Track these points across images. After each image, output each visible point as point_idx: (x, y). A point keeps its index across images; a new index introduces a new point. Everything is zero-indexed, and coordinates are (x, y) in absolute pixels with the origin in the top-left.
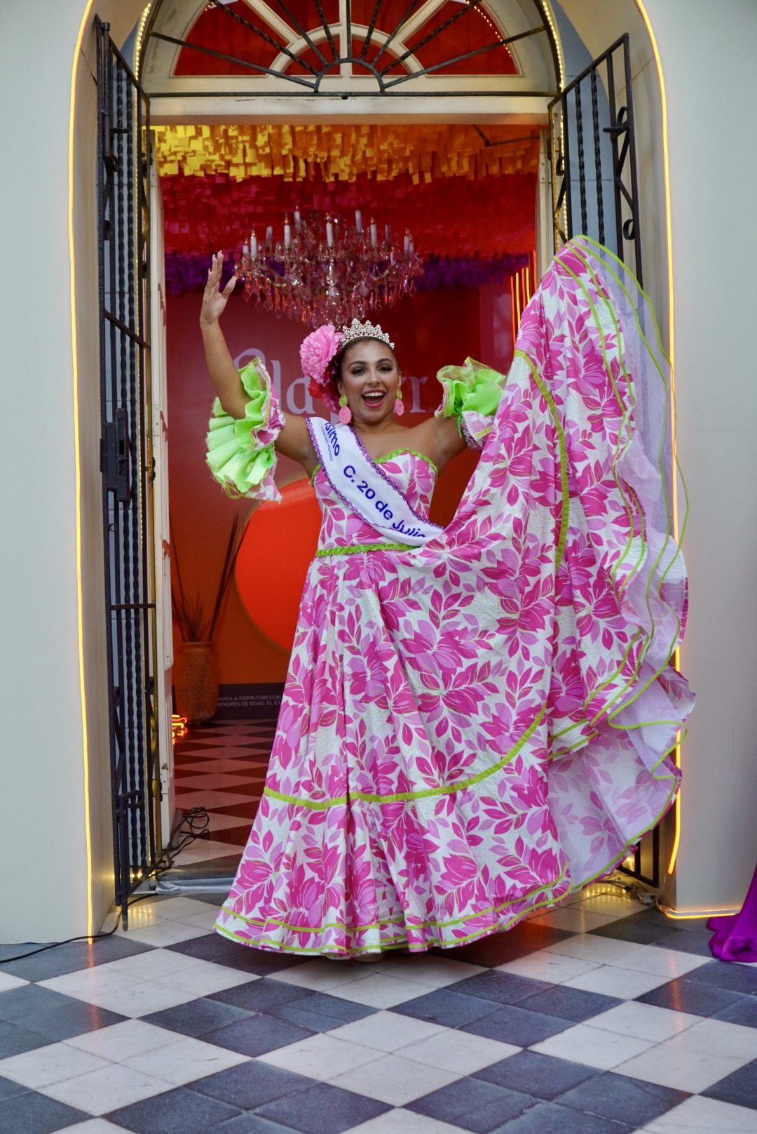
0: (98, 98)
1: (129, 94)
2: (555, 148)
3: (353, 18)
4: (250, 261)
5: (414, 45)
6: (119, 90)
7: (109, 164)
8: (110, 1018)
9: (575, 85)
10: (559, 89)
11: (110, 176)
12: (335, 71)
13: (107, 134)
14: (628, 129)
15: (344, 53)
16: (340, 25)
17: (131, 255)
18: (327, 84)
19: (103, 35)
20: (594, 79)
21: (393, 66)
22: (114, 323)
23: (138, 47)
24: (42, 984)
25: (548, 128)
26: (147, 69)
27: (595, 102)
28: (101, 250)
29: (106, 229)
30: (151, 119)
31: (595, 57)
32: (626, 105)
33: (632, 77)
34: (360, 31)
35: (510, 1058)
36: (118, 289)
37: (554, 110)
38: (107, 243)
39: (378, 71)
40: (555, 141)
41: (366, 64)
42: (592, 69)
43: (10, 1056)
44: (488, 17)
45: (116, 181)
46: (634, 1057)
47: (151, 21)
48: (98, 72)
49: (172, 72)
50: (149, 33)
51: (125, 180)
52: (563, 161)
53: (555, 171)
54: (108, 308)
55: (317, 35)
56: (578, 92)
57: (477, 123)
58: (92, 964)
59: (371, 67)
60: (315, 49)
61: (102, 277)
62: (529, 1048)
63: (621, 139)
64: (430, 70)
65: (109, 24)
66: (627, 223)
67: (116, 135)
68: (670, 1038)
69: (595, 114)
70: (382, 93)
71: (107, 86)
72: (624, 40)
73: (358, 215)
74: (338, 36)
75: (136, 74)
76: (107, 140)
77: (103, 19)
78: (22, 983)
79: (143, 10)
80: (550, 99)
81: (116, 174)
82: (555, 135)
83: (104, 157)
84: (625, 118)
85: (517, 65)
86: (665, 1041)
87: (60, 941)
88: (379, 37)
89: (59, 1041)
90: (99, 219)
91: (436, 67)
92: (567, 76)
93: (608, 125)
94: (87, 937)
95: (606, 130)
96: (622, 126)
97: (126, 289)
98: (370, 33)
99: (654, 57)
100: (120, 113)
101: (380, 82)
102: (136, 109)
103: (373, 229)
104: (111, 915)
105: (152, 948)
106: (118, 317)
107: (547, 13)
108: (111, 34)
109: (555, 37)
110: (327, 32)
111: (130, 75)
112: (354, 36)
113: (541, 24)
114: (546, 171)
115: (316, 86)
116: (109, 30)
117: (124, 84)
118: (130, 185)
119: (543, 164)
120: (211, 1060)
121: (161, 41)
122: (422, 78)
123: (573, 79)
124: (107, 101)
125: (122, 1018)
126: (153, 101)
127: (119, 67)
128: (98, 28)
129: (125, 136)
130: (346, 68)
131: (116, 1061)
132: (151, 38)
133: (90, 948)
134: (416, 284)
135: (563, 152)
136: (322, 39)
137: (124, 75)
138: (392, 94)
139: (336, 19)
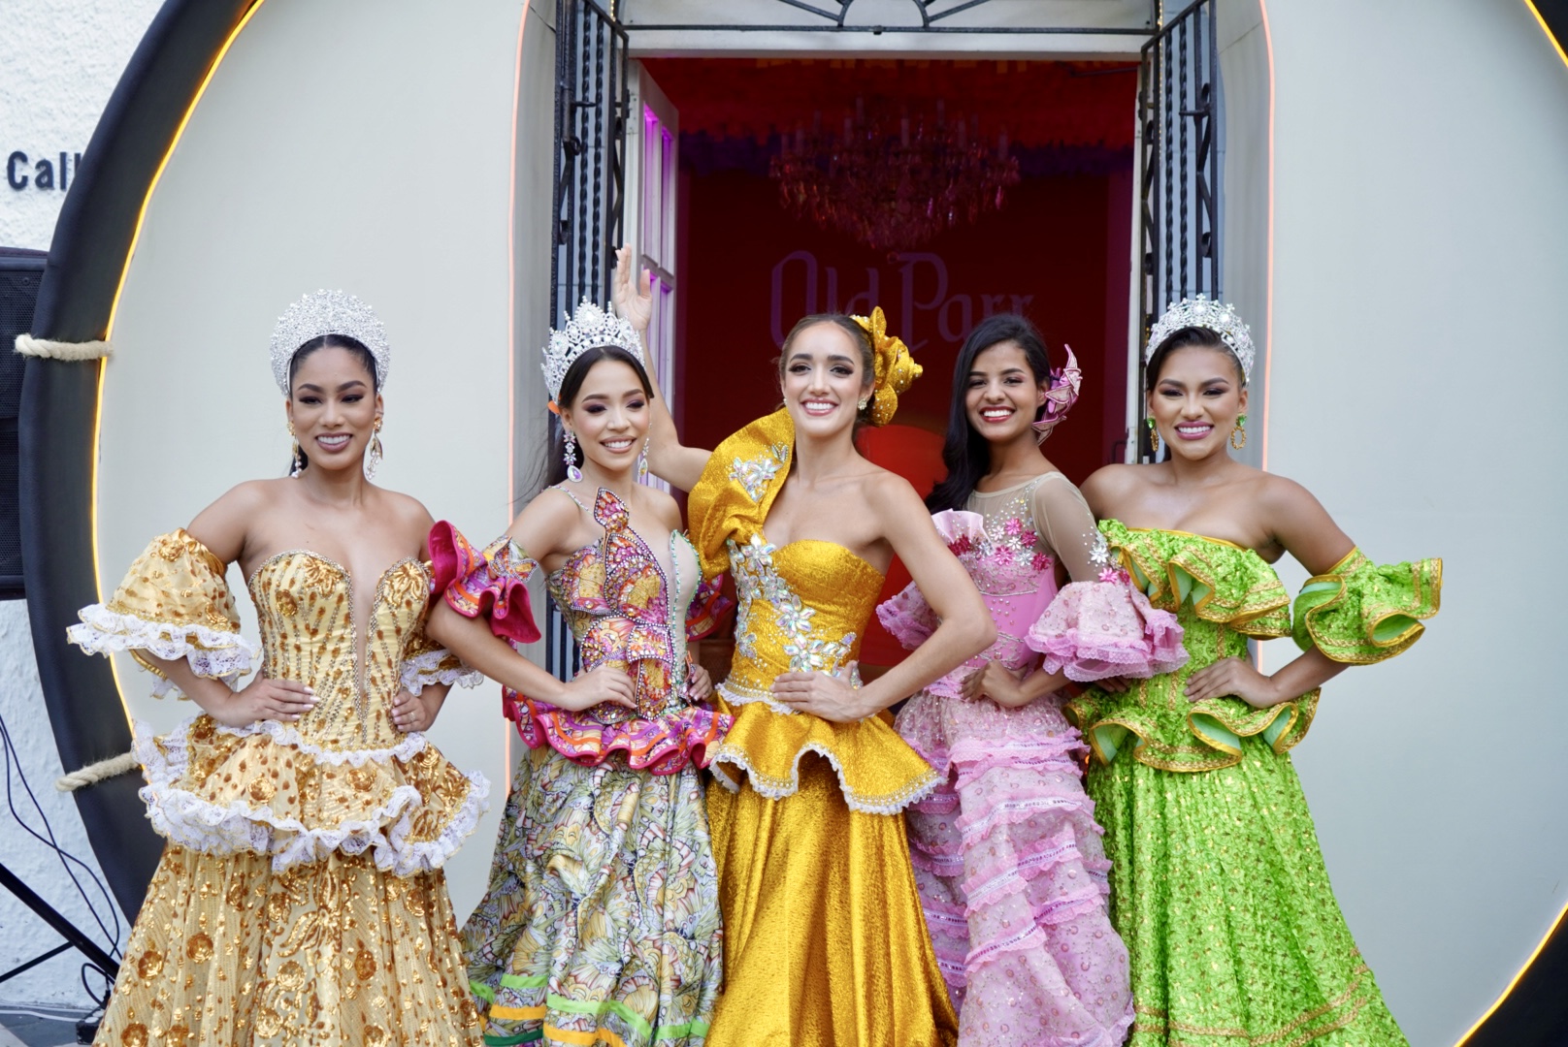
0: (557, 67)
6: (587, 43)
7: (570, 149)
10: (1157, 25)
11: (570, 161)
13: (567, 109)
20: (1183, 33)
29: (562, 231)
38: (563, 249)
42: (1183, 19)
45: (578, 163)
48: (557, 21)
51: (591, 156)
66: (1206, 236)
67: (579, 109)
70: (926, 28)
71: (568, 52)
76: (566, 122)
81: (578, 155)
83: (562, 140)
90: (554, 223)
93: (1194, 107)
99: (1263, 22)
101: (924, 13)
111: (602, 16)
115: (840, 18)
123: (1169, 21)
124: (567, 71)
126: (630, 33)
127: (587, 13)
137: (594, 19)
138: (939, 30)
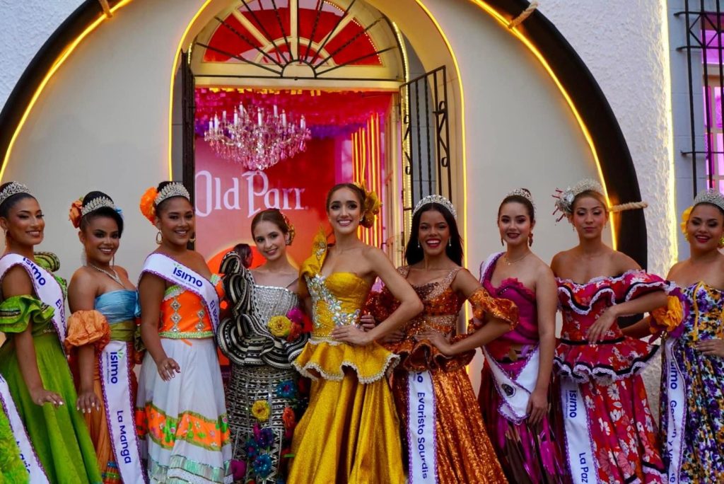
2: (402, 109)
3: (300, 34)
4: (214, 132)
5: (331, 52)
9: (415, 81)
10: (406, 79)
14: (445, 112)
16: (293, 37)
18: (287, 71)
31: (427, 71)
32: (444, 100)
34: (305, 42)
37: (403, 88)
39: (313, 65)
42: (425, 76)
53: (403, 120)
55: (280, 42)
56: (417, 85)
63: (441, 116)
64: (339, 65)
66: (443, 159)
70: (315, 78)
72: (444, 68)
73: (275, 108)
74: (292, 43)
80: (400, 84)
84: (443, 107)
88: (315, 46)
92: (410, 75)
95: (432, 112)
96: (442, 111)
98: (310, 43)
99: (457, 78)
101: (314, 72)
103: (284, 116)
107: (400, 40)
109: (404, 52)
110: (286, 40)
112: (302, 44)
113: (396, 44)
115: (281, 73)
119: (395, 113)
121: (199, 47)
122: (335, 70)
123: (414, 78)
132: (196, 45)
134: (307, 145)
135: (407, 111)
136: (283, 45)
138: (320, 79)
139: (289, 34)
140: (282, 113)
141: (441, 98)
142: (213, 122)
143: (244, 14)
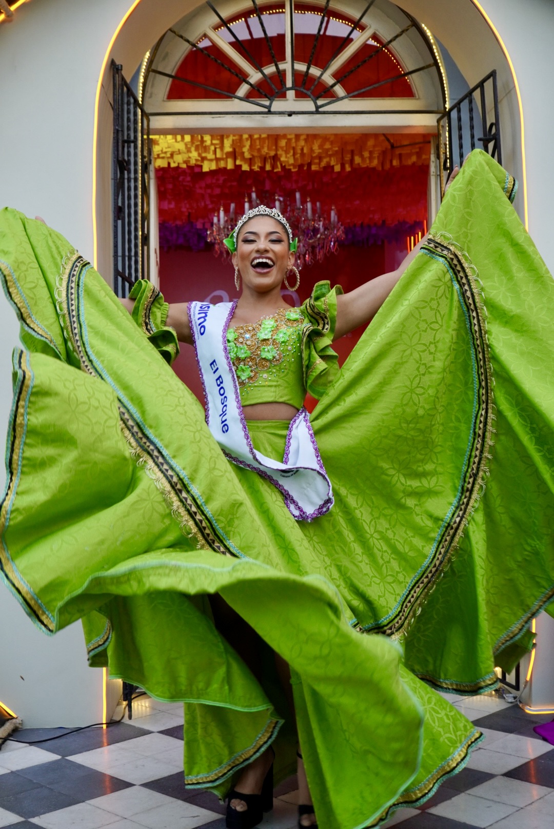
0: (114, 118)
1: (135, 114)
2: (442, 150)
4: (219, 228)
5: (340, 76)
6: (129, 112)
7: (121, 165)
8: (119, 785)
9: (457, 106)
10: (445, 108)
11: (122, 173)
12: (283, 96)
13: (120, 144)
14: (496, 138)
15: (289, 83)
16: (286, 63)
17: (136, 229)
18: (277, 105)
19: (118, 73)
20: (471, 102)
21: (325, 92)
22: (124, 279)
23: (142, 80)
24: (70, 758)
25: (437, 136)
26: (147, 95)
27: (471, 119)
28: (116, 227)
29: (119, 212)
30: (151, 131)
31: (472, 86)
32: (494, 121)
33: (499, 101)
34: (301, 67)
35: (412, 817)
36: (127, 254)
37: (442, 123)
38: (120, 222)
39: (314, 95)
40: (442, 146)
41: (305, 91)
42: (469, 95)
43: (48, 812)
44: (393, 56)
45: (126, 176)
46: (503, 819)
47: (151, 61)
48: (114, 100)
49: (166, 97)
50: (149, 70)
51: (132, 176)
52: (448, 160)
53: (442, 167)
54: (120, 269)
55: (270, 70)
56: (459, 111)
57: (385, 132)
58: (105, 744)
59: (309, 93)
60: (269, 80)
61: (116, 246)
62: (426, 811)
63: (491, 145)
64: (351, 95)
65: (122, 66)
67: (126, 144)
68: (529, 804)
69: (472, 128)
70: (317, 112)
71: (120, 110)
72: (493, 74)
73: (298, 195)
74: (284, 71)
75: (140, 99)
76: (120, 149)
77: (118, 62)
78: (56, 757)
79: (145, 54)
80: (439, 116)
81: (126, 172)
82: (442, 142)
83: (118, 160)
84: (494, 131)
85: (414, 90)
86: (526, 806)
87: (83, 727)
88: (315, 71)
89: (83, 801)
90: (115, 205)
91: (356, 93)
92: (451, 99)
93: (481, 136)
94: (103, 724)
95: (480, 140)
96: (491, 137)
97: (133, 254)
98: (308, 68)
99: (515, 87)
100: (129, 129)
101: (315, 104)
102: (140, 124)
103: (309, 205)
104: (119, 707)
105: (149, 732)
106: (127, 275)
107: (436, 54)
108: (123, 72)
109: (442, 71)
110: (277, 68)
111: (136, 101)
112: (297, 71)
113: (432, 61)
114: (436, 167)
115: (269, 107)
116: (121, 70)
117: (132, 107)
118: (136, 179)
119: (433, 162)
120: (194, 817)
121: (158, 75)
122: (346, 101)
123: (456, 101)
124: (120, 120)
125: (128, 785)
126: (151, 118)
127: (128, 96)
128: (114, 68)
129: (132, 145)
130: (291, 94)
131: (125, 817)
132: (151, 73)
133: (105, 732)
134: (339, 245)
135: (448, 153)
136: (274, 73)
137: (132, 100)
138: (324, 113)
139: (283, 58)
140: (306, 202)
141: (490, 119)
142: (218, 216)
143: (231, 44)
